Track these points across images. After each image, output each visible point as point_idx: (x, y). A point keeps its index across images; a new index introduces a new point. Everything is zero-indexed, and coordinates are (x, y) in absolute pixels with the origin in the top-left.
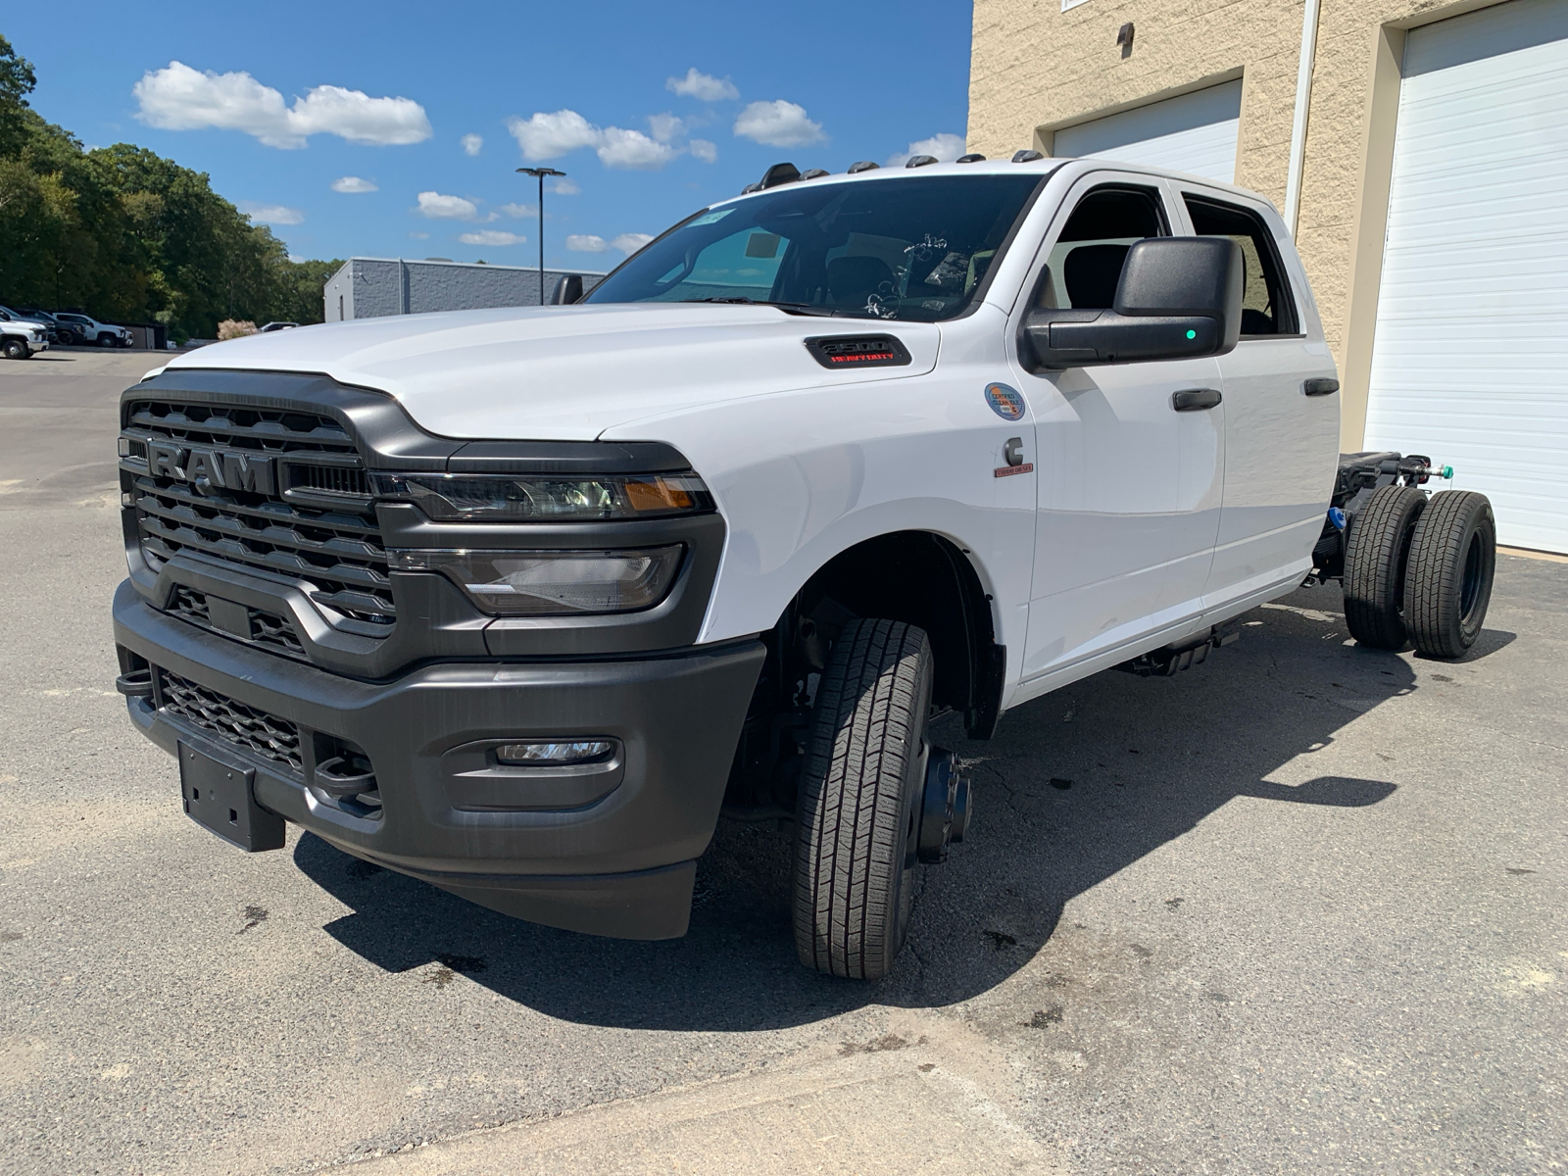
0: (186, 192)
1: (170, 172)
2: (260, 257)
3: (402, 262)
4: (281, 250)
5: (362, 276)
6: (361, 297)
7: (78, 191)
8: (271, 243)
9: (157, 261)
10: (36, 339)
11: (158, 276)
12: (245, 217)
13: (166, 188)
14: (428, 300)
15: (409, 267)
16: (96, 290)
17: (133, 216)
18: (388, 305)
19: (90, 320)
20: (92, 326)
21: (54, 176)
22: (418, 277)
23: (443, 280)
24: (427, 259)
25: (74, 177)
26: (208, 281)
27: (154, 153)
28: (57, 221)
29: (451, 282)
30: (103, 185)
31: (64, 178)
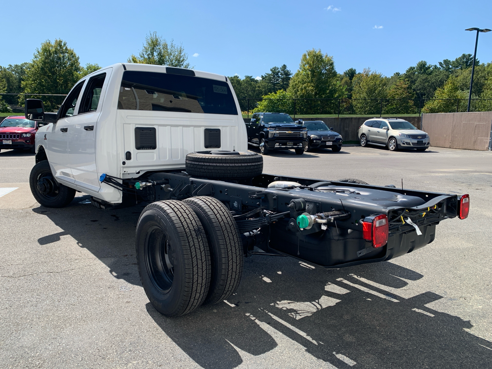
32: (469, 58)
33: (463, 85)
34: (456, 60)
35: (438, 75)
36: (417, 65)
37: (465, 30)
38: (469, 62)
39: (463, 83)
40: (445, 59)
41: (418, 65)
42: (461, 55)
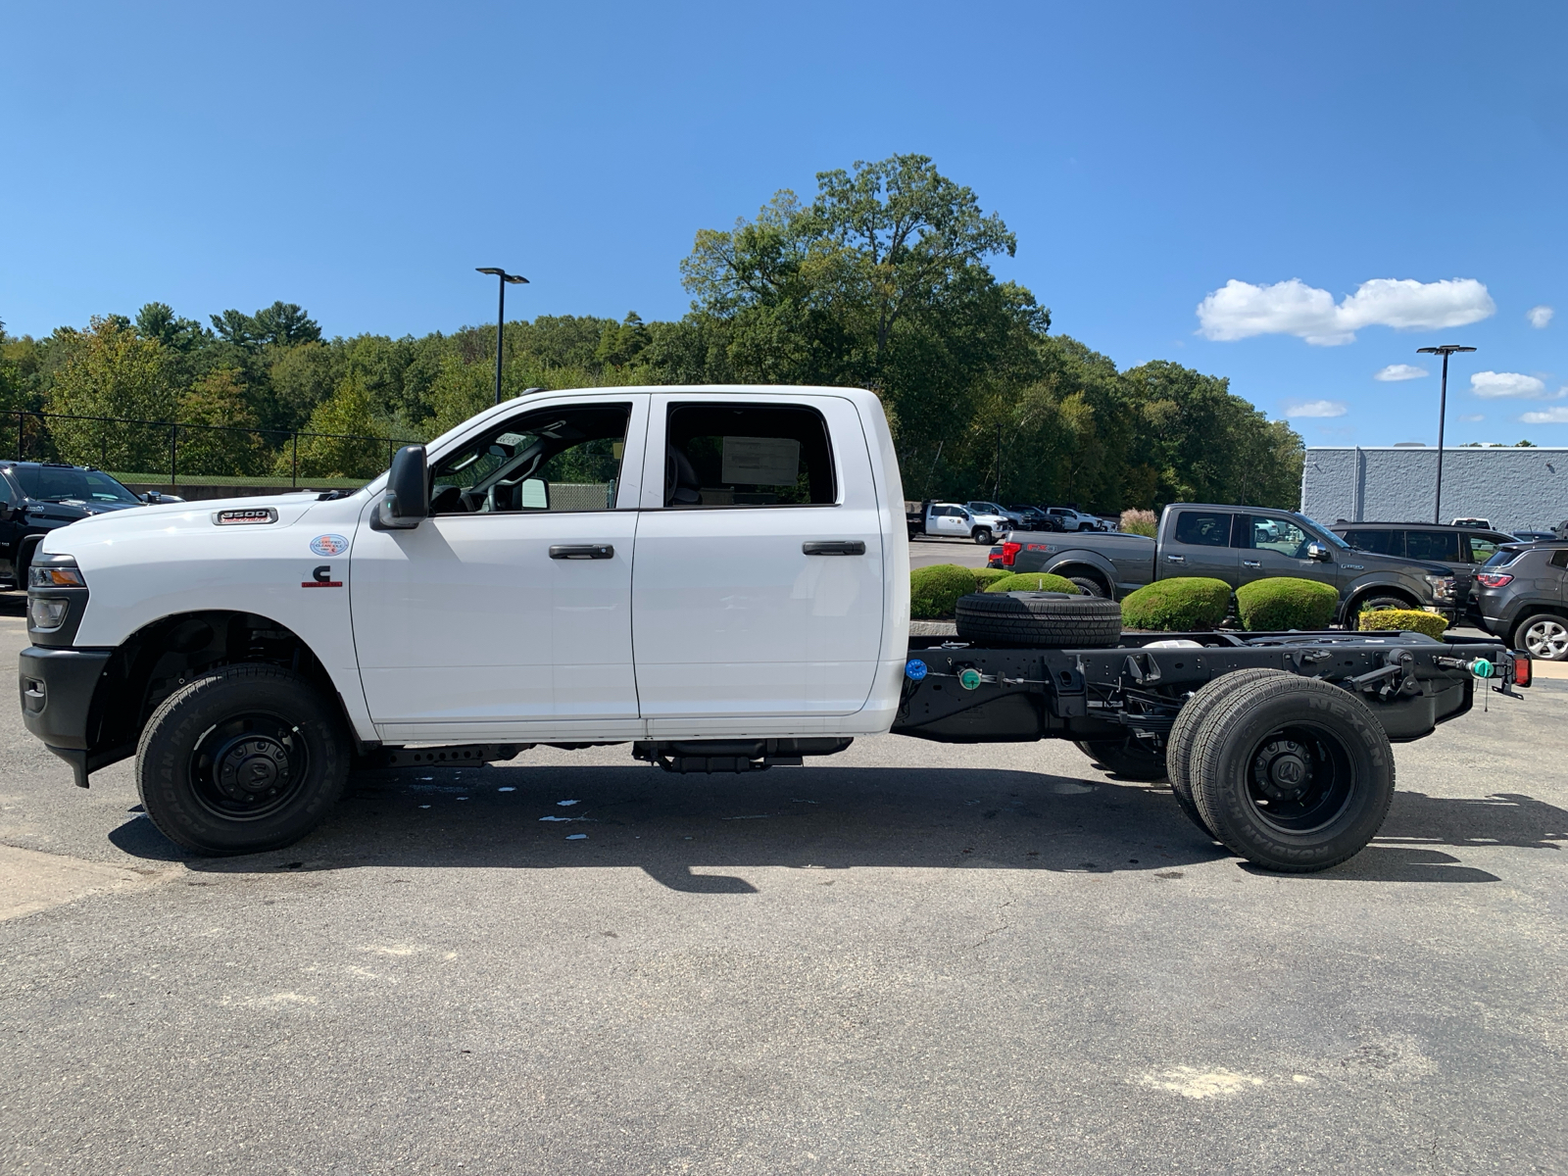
0: (1204, 396)
1: (1192, 380)
2: (1274, 450)
3: (1359, 450)
4: (1296, 443)
5: (1316, 465)
6: (1313, 486)
7: (1094, 406)
8: (1288, 436)
9: (1172, 459)
10: (998, 528)
11: (1171, 472)
12: (1261, 415)
13: (1187, 394)
14: (1384, 486)
15: (1366, 454)
16: (1103, 487)
17: (1151, 422)
18: (1341, 493)
19: (1075, 513)
20: (1075, 517)
21: (1077, 395)
22: (1376, 464)
23: (1403, 465)
24: (1396, 445)
25: (1094, 396)
26: (1218, 476)
27: (1180, 366)
28: (1070, 433)
29: (1412, 468)
30: (1118, 398)
31: (1085, 397)
32: (292, 317)
33: (293, 391)
34: (259, 316)
35: (216, 355)
36: (139, 314)
37: (477, 270)
38: (294, 327)
39: (291, 387)
40: (230, 310)
41: (144, 315)
42: (269, 305)
